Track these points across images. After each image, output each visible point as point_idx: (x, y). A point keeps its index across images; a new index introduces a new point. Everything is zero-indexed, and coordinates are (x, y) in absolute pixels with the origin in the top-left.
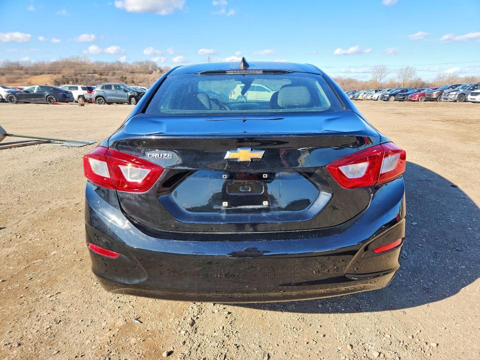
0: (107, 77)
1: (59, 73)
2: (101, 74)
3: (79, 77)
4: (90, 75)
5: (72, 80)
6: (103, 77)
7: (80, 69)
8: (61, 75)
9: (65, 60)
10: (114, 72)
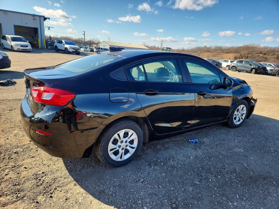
0: (268, 56)
1: (239, 53)
2: (265, 54)
3: (249, 55)
4: (257, 54)
5: (245, 57)
6: (265, 56)
7: (253, 51)
8: (240, 54)
9: (246, 45)
10: (275, 53)
